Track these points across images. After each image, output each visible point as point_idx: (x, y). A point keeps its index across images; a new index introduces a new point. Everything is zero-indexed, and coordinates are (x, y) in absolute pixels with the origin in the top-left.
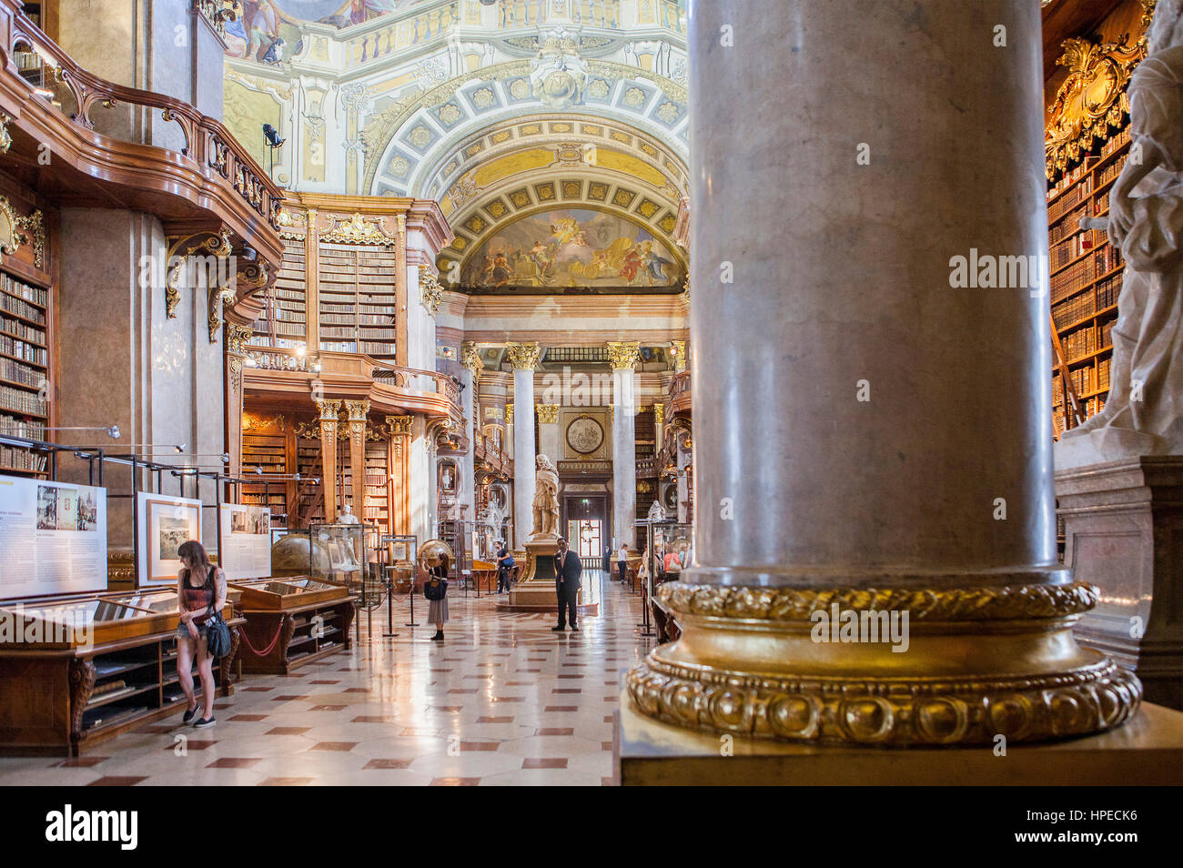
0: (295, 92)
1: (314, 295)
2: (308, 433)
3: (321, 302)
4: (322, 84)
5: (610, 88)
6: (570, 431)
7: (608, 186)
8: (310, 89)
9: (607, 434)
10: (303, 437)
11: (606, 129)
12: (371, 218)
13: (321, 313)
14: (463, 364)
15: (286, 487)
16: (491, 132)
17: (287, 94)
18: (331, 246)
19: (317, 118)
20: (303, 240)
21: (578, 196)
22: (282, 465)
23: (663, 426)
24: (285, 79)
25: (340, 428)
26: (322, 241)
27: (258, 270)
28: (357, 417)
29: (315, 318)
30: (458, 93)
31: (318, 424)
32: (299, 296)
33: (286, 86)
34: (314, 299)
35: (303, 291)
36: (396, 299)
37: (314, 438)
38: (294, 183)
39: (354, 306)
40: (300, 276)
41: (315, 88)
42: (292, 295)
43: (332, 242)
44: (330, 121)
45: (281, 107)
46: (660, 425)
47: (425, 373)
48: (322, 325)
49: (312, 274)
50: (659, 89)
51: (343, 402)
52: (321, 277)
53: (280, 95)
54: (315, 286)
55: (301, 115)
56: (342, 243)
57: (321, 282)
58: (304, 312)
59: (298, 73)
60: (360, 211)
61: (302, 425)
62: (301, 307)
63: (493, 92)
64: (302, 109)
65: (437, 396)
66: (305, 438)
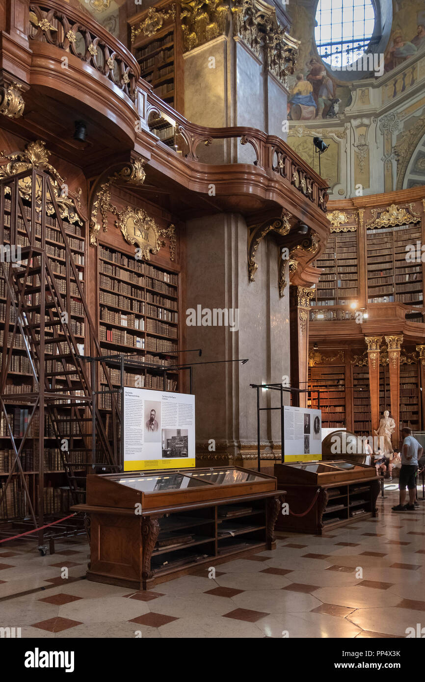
0: (348, 132)
1: (363, 267)
2: (360, 362)
3: (369, 271)
4: (366, 121)
8: (357, 127)
10: (357, 366)
12: (403, 206)
13: (369, 279)
15: (345, 400)
17: (343, 135)
18: (374, 231)
19: (363, 145)
20: (356, 231)
24: (341, 125)
25: (382, 357)
26: (369, 229)
27: (311, 241)
28: (394, 348)
29: (364, 282)
31: (367, 355)
32: (353, 269)
33: (341, 129)
34: (363, 271)
35: (356, 266)
37: (364, 365)
38: (349, 194)
39: (392, 271)
40: (352, 255)
41: (362, 125)
42: (348, 270)
43: (376, 228)
44: (372, 146)
45: (338, 144)
48: (369, 287)
49: (362, 252)
51: (384, 339)
52: (368, 254)
53: (338, 137)
54: (364, 260)
55: (352, 146)
56: (383, 227)
57: (368, 257)
58: (357, 280)
59: (349, 119)
60: (395, 203)
61: (356, 357)
62: (355, 277)
64: (353, 142)
66: (358, 366)
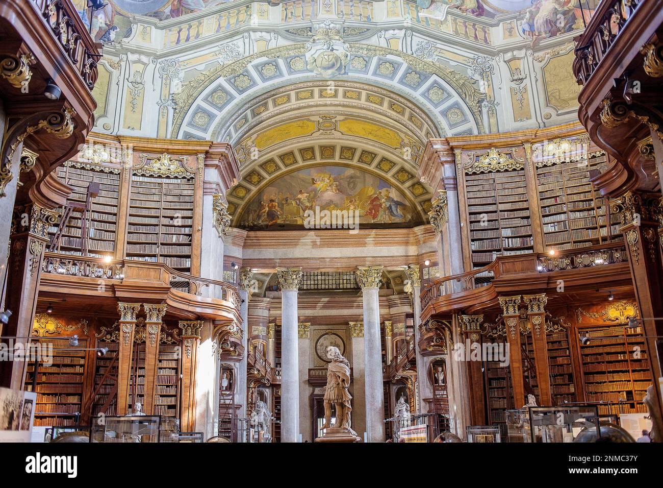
0: (123, 64)
1: (124, 218)
2: (108, 336)
3: (130, 224)
4: (144, 59)
5: (367, 63)
6: (318, 344)
7: (355, 149)
8: (135, 62)
9: (347, 347)
10: (103, 341)
11: (364, 93)
12: (176, 157)
13: (129, 233)
14: (241, 286)
15: (82, 388)
16: (274, 95)
17: (116, 65)
18: (141, 179)
19: (138, 83)
20: (119, 174)
21: (333, 156)
22: (81, 366)
23: (392, 338)
24: (116, 54)
25: (137, 332)
26: (134, 175)
27: (63, 118)
28: (154, 320)
29: (123, 236)
30: (250, 67)
31: (118, 329)
32: (111, 218)
33: (116, 59)
34: (123, 222)
35: (115, 215)
36: (193, 222)
37: (113, 341)
38: (116, 131)
39: (157, 227)
40: (114, 202)
41: (139, 61)
42: (105, 217)
43: (143, 175)
44: (148, 86)
45: (110, 74)
46: (390, 338)
47: (216, 283)
48: (129, 243)
49: (124, 200)
50: (405, 63)
51: (142, 306)
52: (132, 203)
53: (110, 66)
54: (124, 211)
55: (126, 80)
56: (151, 176)
57: (131, 207)
58: (114, 232)
59: (126, 51)
60: (168, 151)
61: (103, 329)
62: (112, 227)
63: (277, 66)
64: (127, 76)
65: (224, 303)
66: (105, 341)
